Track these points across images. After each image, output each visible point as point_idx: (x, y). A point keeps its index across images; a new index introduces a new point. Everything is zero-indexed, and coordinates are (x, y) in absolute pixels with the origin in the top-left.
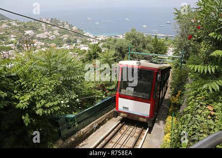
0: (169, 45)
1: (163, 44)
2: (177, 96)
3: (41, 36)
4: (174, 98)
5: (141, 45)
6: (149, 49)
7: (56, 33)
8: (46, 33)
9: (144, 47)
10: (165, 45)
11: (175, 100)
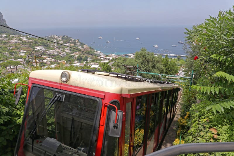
0: (181, 65)
1: (174, 64)
2: (185, 117)
3: (52, 52)
4: (182, 120)
5: (151, 65)
6: (159, 69)
7: (67, 50)
8: (57, 50)
9: (154, 67)
10: (176, 65)
11: (183, 122)
